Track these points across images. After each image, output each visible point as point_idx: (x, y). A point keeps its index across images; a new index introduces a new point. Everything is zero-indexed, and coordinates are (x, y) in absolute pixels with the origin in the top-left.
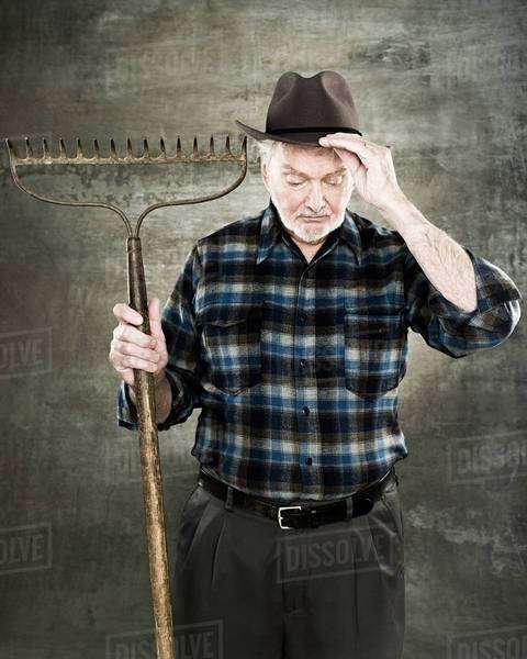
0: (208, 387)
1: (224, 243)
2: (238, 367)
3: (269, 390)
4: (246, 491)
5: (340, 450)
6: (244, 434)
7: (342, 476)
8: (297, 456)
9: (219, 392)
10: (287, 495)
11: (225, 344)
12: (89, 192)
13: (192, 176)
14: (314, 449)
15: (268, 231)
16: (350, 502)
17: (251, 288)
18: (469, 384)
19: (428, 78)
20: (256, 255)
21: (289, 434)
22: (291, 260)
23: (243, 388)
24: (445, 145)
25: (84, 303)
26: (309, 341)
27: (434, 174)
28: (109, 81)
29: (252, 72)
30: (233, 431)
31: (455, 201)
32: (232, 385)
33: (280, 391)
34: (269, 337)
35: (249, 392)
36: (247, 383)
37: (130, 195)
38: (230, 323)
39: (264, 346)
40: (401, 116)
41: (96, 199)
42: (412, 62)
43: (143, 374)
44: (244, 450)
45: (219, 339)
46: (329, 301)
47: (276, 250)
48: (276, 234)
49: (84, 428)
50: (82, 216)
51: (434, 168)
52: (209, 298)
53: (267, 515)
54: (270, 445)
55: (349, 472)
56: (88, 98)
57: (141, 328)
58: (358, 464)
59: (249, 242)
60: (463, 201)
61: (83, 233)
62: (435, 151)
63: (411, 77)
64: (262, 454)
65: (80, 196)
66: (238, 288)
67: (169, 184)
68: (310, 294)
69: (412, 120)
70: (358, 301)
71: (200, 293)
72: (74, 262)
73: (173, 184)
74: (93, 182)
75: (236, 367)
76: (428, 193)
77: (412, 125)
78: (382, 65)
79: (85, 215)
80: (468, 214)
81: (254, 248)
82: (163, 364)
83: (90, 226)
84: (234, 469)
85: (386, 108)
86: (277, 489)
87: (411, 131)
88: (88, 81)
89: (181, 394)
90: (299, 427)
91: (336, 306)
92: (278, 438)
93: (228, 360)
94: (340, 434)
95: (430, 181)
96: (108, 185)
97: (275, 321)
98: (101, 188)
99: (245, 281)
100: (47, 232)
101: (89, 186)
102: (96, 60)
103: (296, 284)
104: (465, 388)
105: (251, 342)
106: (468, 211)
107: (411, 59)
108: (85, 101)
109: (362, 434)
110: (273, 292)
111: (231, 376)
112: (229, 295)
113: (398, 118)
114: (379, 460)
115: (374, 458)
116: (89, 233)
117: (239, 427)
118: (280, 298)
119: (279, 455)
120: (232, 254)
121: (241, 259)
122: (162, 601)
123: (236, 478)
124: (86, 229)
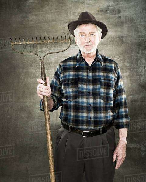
0: (64, 100)
1: (67, 62)
2: (72, 94)
3: (80, 100)
4: (74, 127)
5: (99, 115)
6: (73, 112)
7: (99, 122)
8: (87, 117)
9: (67, 101)
10: (85, 127)
11: (69, 88)
12: (25, 50)
13: (54, 45)
14: (92, 115)
15: (79, 59)
16: (101, 129)
17: (75, 73)
18: (133, 103)
19: (120, 17)
20: (76, 65)
21: (86, 111)
22: (85, 66)
23: (73, 99)
24: (125, 36)
25: (24, 81)
26: (91, 87)
27: (122, 44)
28: (30, 19)
29: (71, 16)
30: (71, 111)
31: (128, 51)
32: (70, 99)
33: (83, 100)
34: (80, 86)
35: (75, 100)
36: (75, 98)
37: (37, 51)
38: (70, 82)
39: (79, 88)
40: (113, 27)
41: (27, 52)
42: (116, 12)
43: (45, 96)
44: (73, 116)
45: (67, 86)
46: (96, 76)
47: (82, 63)
48: (81, 59)
49: (25, 116)
50: (23, 57)
51: (122, 42)
52: (64, 76)
53: (80, 133)
54: (80, 114)
55: (101, 121)
56: (25, 24)
57: (44, 84)
58: (103, 119)
59: (74, 62)
60: (131, 51)
61: (23, 62)
62: (123, 37)
63: (116, 17)
64: (78, 117)
65: (22, 51)
66: (72, 73)
67: (48, 47)
68: (91, 74)
69: (116, 29)
70: (104, 76)
71: (61, 75)
72: (21, 70)
73: (49, 47)
74: (26, 47)
75: (71, 94)
76: (121, 49)
77: (116, 30)
78: (107, 13)
79: (24, 56)
80: (132, 55)
81: (75, 63)
82: (50, 94)
83: (25, 60)
84: (71, 121)
85: (108, 25)
86: (82, 126)
87: (116, 32)
88: (24, 19)
89: (56, 102)
90: (88, 109)
91: (98, 77)
92: (83, 112)
93: (69, 92)
94: (99, 111)
95: (121, 46)
96: (30, 48)
97: (82, 81)
98: (28, 49)
99: (74, 72)
100: (13, 61)
101: (25, 48)
102: (26, 13)
103: (87, 72)
104: (132, 104)
105: (75, 87)
106: (132, 54)
107: (115, 12)
108: (23, 24)
109: (105, 111)
110: (81, 74)
111: (70, 96)
112: (69, 75)
113: (112, 28)
114: (109, 119)
115: (108, 118)
116: (25, 61)
117: (72, 110)
118: (83, 76)
119: (83, 117)
120: (69, 65)
121: (72, 66)
122: (51, 154)
123: (72, 123)
124: (24, 61)
